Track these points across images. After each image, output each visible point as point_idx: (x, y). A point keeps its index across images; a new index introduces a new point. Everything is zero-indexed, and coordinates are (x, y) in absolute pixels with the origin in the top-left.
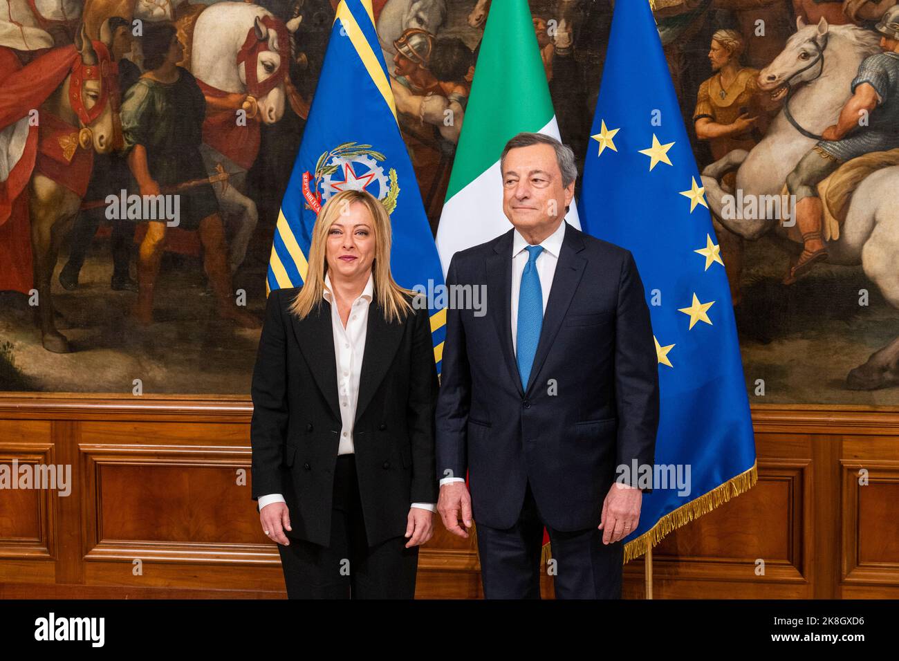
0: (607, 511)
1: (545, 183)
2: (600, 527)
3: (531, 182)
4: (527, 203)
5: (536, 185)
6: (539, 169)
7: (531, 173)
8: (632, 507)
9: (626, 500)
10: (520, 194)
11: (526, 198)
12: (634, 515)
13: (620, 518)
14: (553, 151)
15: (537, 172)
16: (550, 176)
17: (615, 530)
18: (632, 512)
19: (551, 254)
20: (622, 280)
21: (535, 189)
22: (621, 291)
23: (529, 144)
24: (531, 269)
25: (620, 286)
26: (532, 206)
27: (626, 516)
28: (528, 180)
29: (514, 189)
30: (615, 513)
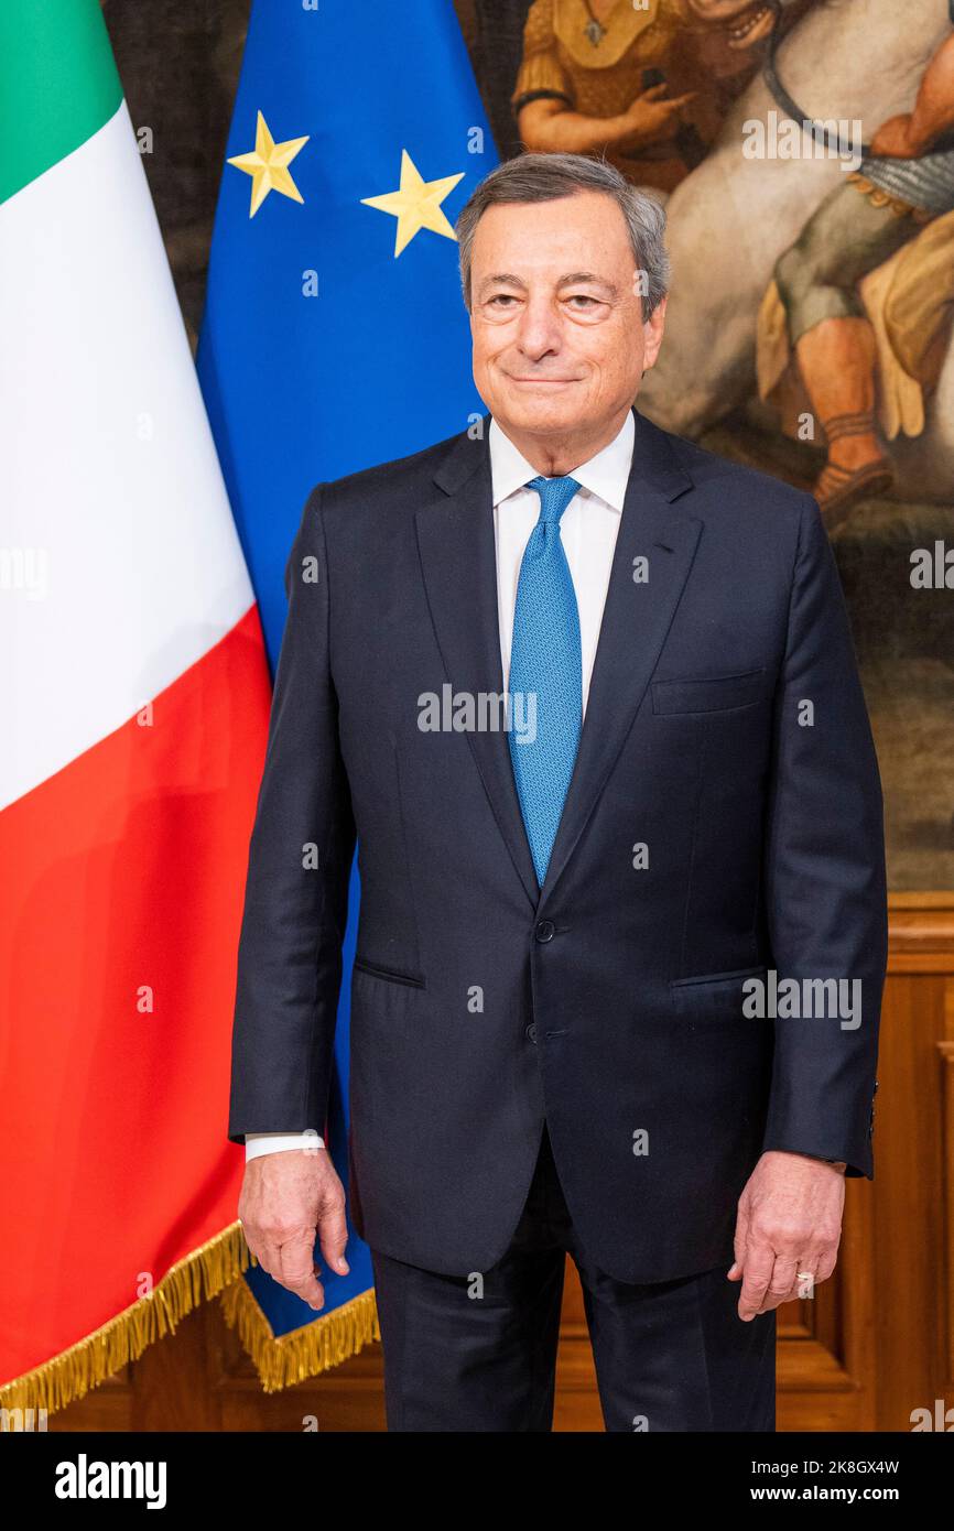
0: (749, 1230)
1: (602, 309)
2: (733, 1274)
3: (562, 307)
4: (552, 368)
5: (576, 316)
6: (586, 271)
7: (565, 281)
8: (819, 1218)
9: (802, 1200)
10: (535, 341)
11: (551, 352)
12: (825, 1243)
13: (788, 1249)
14: (618, 213)
15: (581, 278)
16: (613, 290)
17: (776, 1283)
18: (820, 1234)
19: (601, 502)
20: (799, 579)
21: (573, 327)
22: (797, 612)
23: (554, 196)
24: (546, 543)
25: (795, 593)
26: (567, 373)
27: (801, 1245)
28: (557, 299)
29: (514, 325)
30: (772, 1238)
